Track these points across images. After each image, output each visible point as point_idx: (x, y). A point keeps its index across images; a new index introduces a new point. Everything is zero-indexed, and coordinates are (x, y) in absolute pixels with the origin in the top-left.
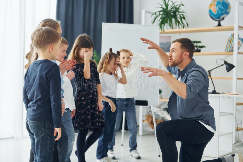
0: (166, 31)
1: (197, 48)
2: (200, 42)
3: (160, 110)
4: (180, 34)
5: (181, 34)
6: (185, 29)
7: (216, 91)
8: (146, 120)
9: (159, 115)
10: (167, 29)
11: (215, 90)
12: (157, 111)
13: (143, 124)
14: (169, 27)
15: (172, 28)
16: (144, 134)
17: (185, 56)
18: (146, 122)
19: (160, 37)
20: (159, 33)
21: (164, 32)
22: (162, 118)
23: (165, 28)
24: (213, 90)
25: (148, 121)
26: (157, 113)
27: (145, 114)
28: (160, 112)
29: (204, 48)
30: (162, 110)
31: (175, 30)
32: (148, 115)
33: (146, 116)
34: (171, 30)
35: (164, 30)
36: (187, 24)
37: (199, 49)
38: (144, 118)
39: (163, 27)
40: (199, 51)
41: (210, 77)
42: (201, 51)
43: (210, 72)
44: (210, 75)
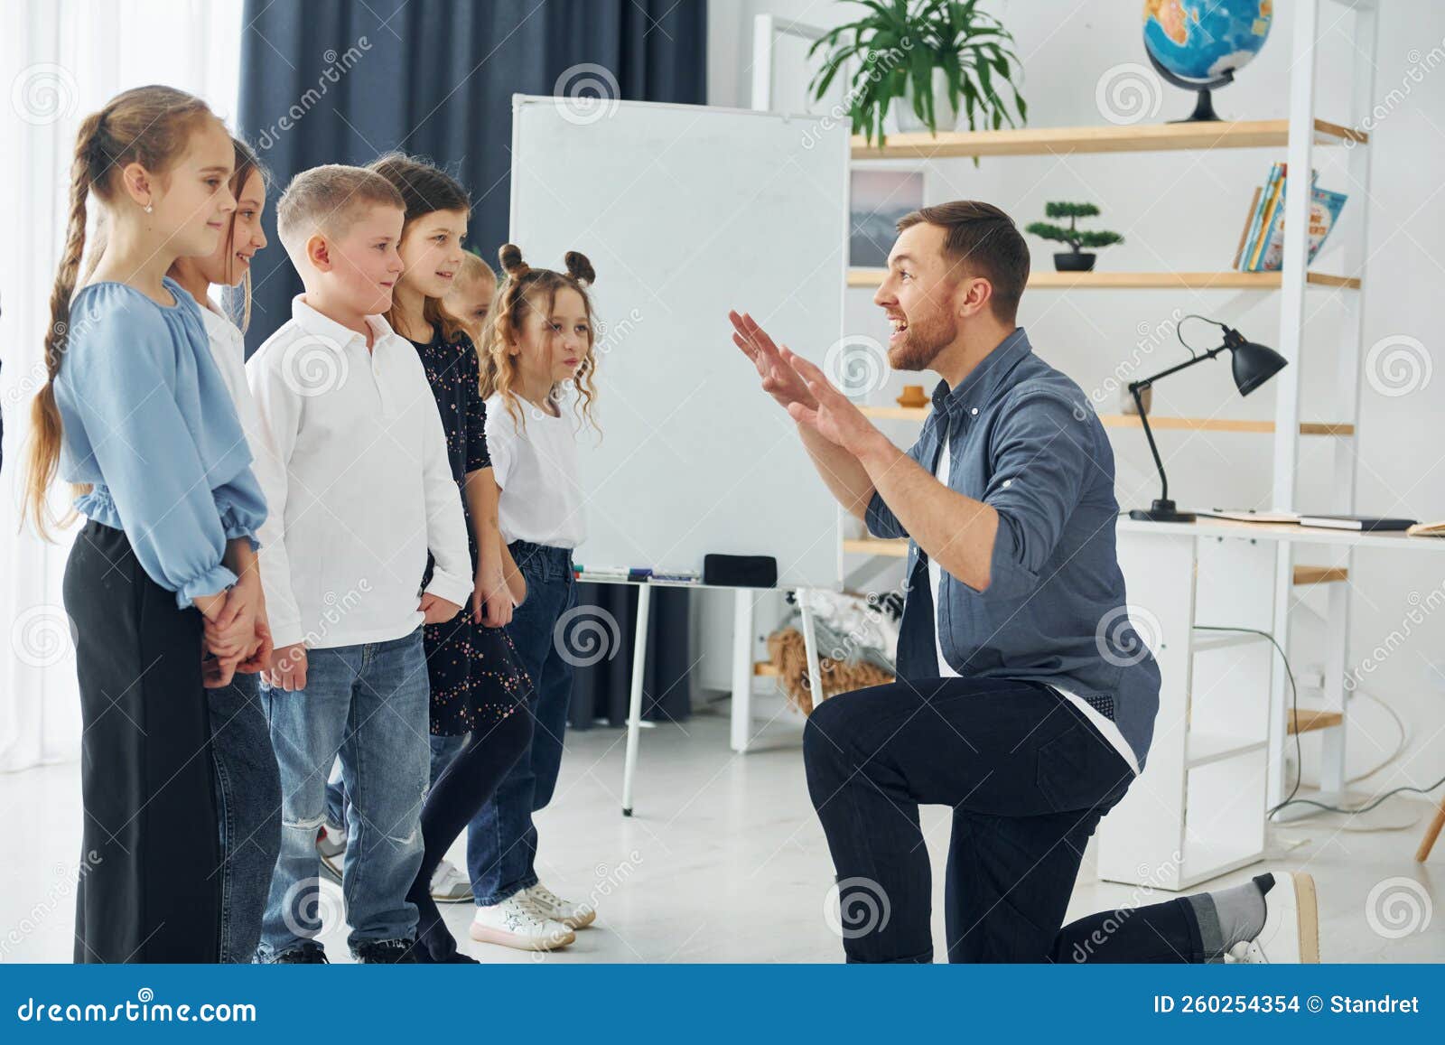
0: (894, 139)
1: (1076, 248)
2: (1091, 211)
3: (855, 607)
4: (976, 161)
5: (982, 160)
6: (1005, 135)
7: (1172, 504)
8: (770, 663)
9: (847, 636)
10: (902, 130)
11: (1170, 497)
12: (836, 608)
13: (752, 686)
14: (912, 119)
15: (932, 124)
16: (759, 744)
17: (969, 300)
18: (771, 673)
19: (853, 174)
20: (847, 153)
21: (883, 150)
22: (866, 650)
23: (890, 123)
24: (1160, 497)
25: (783, 668)
26: (834, 625)
27: (768, 626)
28: (856, 614)
29: (1112, 247)
30: (863, 604)
31: (944, 138)
32: (782, 634)
33: (773, 637)
35: (882, 139)
36: (1021, 105)
37: (1084, 250)
38: (763, 654)
39: (876, 117)
40: (1085, 263)
41: (1139, 419)
42: (1098, 264)
43: (1139, 391)
44: (1142, 410)
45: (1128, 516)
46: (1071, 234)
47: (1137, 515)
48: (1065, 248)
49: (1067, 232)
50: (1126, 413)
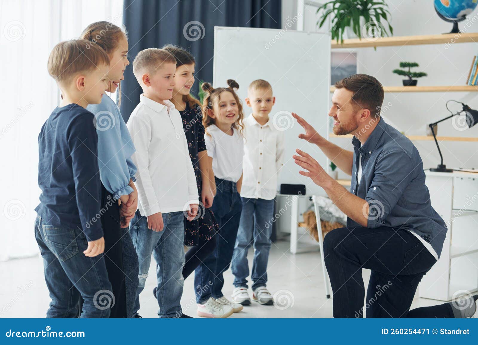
0: (347, 41)
1: (410, 78)
2: (415, 65)
4: (375, 48)
5: (378, 48)
6: (385, 39)
7: (445, 166)
8: (304, 223)
9: (331, 213)
10: (349, 38)
11: (444, 164)
12: (327, 204)
13: (298, 231)
14: (353, 34)
15: (360, 36)
16: (301, 250)
17: (363, 116)
18: (304, 226)
19: (332, 54)
20: (330, 47)
21: (342, 45)
23: (345, 35)
24: (440, 163)
25: (309, 224)
26: (326, 209)
27: (303, 210)
29: (423, 78)
31: (364, 40)
32: (308, 213)
33: (305, 214)
34: (357, 41)
35: (342, 41)
36: (391, 29)
37: (414, 79)
38: (302, 219)
39: (340, 33)
40: (414, 83)
41: (433, 137)
42: (418, 84)
43: (433, 127)
44: (434, 134)
45: (429, 170)
46: (409, 73)
47: (432, 170)
48: (406, 78)
49: (408, 73)
50: (428, 135)
